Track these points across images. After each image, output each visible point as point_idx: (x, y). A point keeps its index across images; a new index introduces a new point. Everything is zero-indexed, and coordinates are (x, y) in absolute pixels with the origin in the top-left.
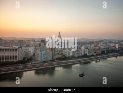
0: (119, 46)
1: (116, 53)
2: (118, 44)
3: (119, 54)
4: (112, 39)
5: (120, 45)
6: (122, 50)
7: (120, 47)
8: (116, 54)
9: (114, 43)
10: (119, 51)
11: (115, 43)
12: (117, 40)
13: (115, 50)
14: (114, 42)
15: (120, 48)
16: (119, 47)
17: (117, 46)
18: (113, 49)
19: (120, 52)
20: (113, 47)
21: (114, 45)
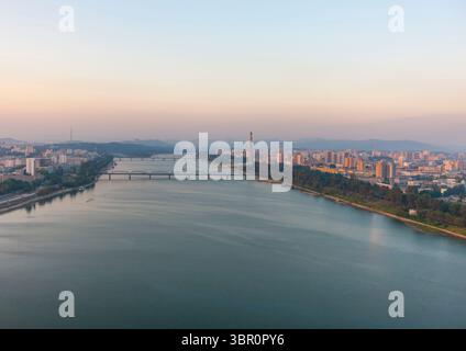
0: (38, 166)
1: (26, 191)
2: (33, 160)
3: (39, 195)
4: (9, 139)
5: (42, 163)
6: (47, 182)
7: (40, 168)
8: (26, 195)
9: (17, 154)
10: (39, 185)
11: (23, 154)
12: (29, 145)
13: (24, 180)
14: (17, 150)
15: (42, 172)
16: (36, 171)
17: (31, 166)
18: (13, 180)
19: (41, 188)
20: (13, 169)
21: (18, 162)
